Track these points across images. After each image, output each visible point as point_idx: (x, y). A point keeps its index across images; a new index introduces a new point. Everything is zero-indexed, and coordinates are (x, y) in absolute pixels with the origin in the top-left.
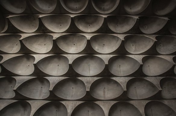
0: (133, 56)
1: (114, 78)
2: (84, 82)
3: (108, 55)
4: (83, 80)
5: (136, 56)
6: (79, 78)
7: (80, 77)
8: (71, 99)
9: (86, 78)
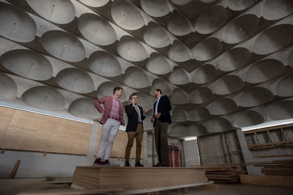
0: (117, 27)
1: (82, 40)
2: (37, 24)
3: (86, 8)
4: (35, 20)
5: (119, 29)
6: (31, 15)
7: (33, 14)
8: (7, 37)
9: (42, 20)
